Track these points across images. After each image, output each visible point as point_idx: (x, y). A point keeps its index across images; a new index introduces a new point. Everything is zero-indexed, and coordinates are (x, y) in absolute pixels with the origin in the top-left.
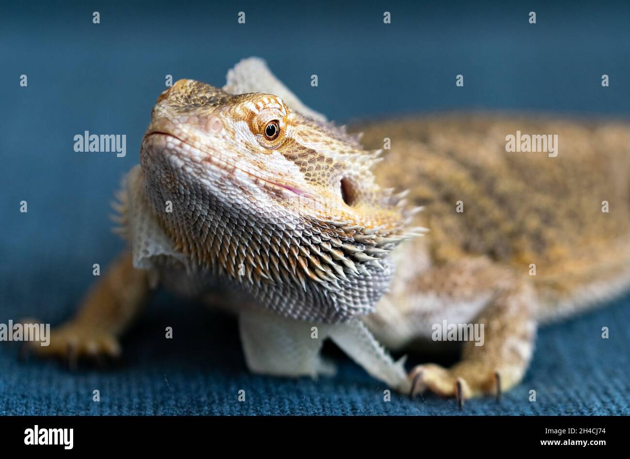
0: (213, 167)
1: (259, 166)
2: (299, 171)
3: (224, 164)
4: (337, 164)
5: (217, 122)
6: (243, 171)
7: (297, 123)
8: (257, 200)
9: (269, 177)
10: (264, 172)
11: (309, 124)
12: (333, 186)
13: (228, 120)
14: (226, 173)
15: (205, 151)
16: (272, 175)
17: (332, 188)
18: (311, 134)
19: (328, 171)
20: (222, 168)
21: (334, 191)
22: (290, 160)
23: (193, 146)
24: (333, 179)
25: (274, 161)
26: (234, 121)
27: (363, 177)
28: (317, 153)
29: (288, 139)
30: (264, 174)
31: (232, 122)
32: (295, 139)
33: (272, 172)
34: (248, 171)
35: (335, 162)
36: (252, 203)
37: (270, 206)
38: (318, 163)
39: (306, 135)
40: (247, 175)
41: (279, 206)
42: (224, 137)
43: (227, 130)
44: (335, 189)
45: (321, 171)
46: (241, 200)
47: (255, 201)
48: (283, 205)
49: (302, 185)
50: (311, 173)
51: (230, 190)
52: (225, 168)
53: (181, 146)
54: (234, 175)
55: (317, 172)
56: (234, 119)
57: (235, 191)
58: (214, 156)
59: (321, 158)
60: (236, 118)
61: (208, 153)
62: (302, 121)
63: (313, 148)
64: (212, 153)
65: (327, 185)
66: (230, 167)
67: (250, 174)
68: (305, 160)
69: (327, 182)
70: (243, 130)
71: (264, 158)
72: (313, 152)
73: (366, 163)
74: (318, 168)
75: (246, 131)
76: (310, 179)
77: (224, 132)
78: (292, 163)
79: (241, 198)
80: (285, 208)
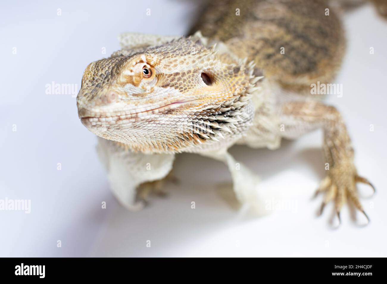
0: (125, 121)
1: (150, 103)
2: (175, 90)
3: (129, 116)
4: (194, 70)
5: (113, 95)
6: (142, 112)
7: (160, 60)
8: (159, 121)
9: (159, 104)
10: (156, 104)
11: (168, 56)
12: (198, 83)
13: (119, 89)
14: (133, 120)
15: (115, 115)
16: (160, 102)
17: (198, 85)
18: (171, 63)
19: (191, 78)
20: (130, 118)
21: (200, 85)
22: (166, 87)
23: (106, 117)
24: (196, 80)
25: (157, 94)
26: (122, 87)
27: (213, 66)
28: (179, 73)
29: (160, 75)
30: (156, 105)
31: (122, 88)
32: (163, 72)
33: (160, 101)
34: (145, 111)
35: (192, 70)
36: (157, 124)
37: (167, 119)
38: (183, 78)
39: (169, 66)
40: (146, 113)
41: (173, 116)
42: (122, 100)
43: (121, 94)
44: (201, 84)
45: (187, 81)
46: (150, 126)
47: (158, 122)
48: (174, 114)
49: (180, 97)
50: (182, 86)
51: (142, 126)
52: (132, 118)
53: (99, 121)
54: (139, 118)
55: (185, 83)
56: (122, 86)
57: (145, 124)
58: (121, 115)
59: (184, 74)
60: (123, 84)
61: (117, 116)
62: (162, 57)
63: (176, 71)
64: (119, 114)
65: (195, 86)
66: (133, 115)
67: (147, 111)
68: (175, 81)
69: (194, 85)
70: (130, 89)
71: (151, 96)
72: (177, 74)
73: (210, 58)
74: (185, 81)
75: (132, 89)
76: (183, 89)
77: (120, 97)
78: (169, 88)
79: (150, 125)
80: (177, 115)
